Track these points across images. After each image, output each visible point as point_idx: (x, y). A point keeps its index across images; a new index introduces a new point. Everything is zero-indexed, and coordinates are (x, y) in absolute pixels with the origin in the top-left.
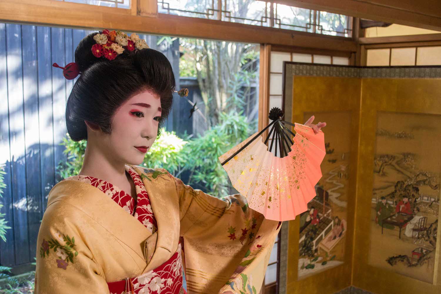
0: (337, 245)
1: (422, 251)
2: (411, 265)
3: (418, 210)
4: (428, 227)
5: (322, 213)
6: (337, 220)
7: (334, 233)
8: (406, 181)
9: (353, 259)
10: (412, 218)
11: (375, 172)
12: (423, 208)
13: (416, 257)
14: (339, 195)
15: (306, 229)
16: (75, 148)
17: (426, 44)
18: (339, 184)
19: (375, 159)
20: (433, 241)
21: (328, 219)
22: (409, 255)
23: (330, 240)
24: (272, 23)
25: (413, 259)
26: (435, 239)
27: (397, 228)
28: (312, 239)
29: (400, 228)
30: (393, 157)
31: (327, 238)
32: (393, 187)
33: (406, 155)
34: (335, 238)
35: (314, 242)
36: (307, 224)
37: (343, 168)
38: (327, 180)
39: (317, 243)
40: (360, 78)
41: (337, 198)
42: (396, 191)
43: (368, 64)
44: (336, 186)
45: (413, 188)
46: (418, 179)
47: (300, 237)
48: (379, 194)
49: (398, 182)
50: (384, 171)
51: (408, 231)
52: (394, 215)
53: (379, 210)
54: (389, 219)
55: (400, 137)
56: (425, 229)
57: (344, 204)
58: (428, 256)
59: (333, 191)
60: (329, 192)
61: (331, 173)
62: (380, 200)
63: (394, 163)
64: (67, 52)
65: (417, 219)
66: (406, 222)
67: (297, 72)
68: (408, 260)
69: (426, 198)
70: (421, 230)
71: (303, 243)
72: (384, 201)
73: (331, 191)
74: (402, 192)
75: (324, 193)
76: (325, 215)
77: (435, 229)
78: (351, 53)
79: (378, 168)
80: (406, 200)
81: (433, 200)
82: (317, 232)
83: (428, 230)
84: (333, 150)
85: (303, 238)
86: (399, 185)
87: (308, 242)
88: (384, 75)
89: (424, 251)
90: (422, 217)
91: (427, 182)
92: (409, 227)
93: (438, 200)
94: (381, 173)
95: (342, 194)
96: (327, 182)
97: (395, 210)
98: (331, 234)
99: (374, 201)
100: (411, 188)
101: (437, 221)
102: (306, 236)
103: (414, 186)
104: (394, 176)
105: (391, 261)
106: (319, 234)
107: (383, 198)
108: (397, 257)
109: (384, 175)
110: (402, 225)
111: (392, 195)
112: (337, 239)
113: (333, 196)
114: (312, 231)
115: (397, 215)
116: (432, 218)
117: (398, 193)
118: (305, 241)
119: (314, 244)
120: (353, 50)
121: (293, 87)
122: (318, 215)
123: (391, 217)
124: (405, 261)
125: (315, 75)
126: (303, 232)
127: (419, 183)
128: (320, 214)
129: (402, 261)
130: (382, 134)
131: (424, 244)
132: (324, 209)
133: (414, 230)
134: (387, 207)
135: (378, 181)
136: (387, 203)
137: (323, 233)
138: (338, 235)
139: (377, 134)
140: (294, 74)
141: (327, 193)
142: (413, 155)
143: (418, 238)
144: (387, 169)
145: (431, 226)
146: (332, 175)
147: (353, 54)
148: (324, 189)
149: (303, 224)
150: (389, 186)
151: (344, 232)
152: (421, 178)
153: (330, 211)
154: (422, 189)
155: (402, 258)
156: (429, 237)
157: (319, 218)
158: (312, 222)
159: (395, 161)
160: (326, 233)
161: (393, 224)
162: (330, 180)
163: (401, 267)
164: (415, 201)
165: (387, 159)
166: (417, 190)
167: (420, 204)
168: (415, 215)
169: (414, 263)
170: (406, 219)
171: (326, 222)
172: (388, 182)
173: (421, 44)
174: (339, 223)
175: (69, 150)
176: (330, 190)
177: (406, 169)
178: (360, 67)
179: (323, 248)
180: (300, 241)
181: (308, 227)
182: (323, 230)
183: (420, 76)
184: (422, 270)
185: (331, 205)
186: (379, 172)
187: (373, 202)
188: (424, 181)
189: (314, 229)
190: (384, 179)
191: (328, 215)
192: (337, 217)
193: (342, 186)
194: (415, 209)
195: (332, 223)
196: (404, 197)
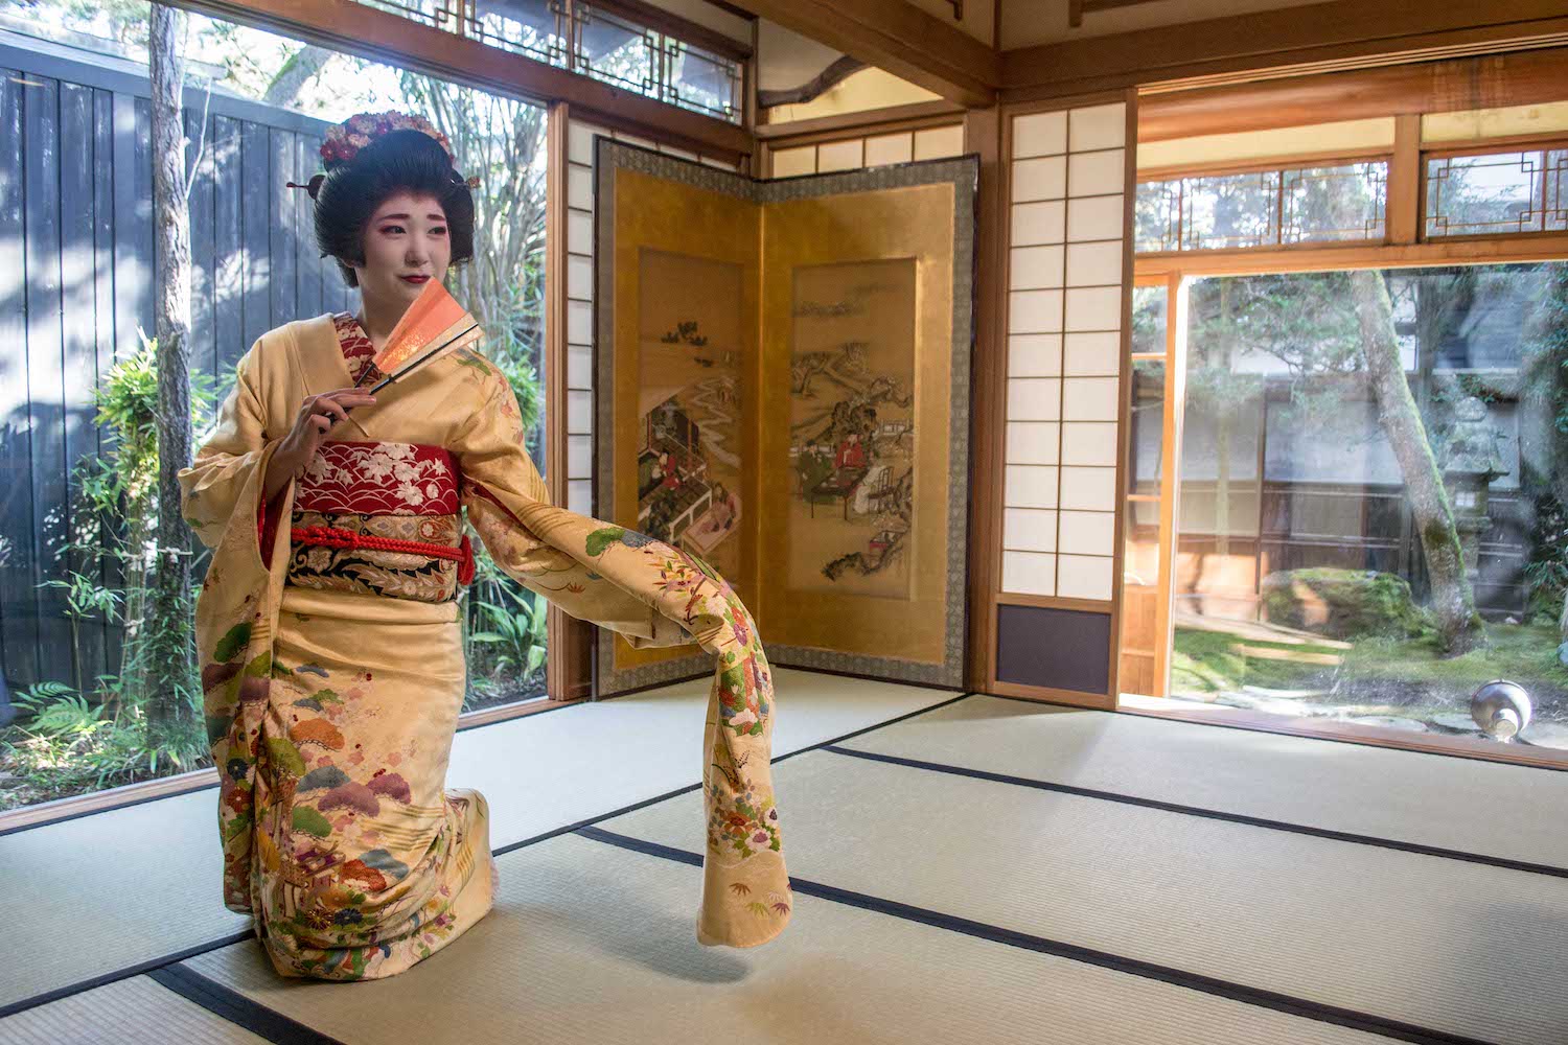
0: (722, 544)
1: (887, 535)
2: (868, 571)
3: (877, 455)
4: (895, 485)
5: (685, 467)
6: (719, 491)
7: (713, 516)
8: (851, 400)
9: (759, 585)
10: (865, 473)
11: (793, 391)
12: (884, 448)
13: (877, 551)
14: (719, 437)
15: (652, 494)
16: (123, 408)
17: (880, 129)
18: (722, 415)
19: (793, 364)
20: (907, 511)
21: (698, 484)
22: (864, 550)
23: (705, 529)
24: (572, 64)
25: (871, 556)
26: (909, 506)
27: (839, 500)
28: (667, 519)
29: (846, 498)
30: (825, 356)
31: (699, 524)
32: (829, 418)
33: (849, 348)
34: (716, 528)
35: (672, 525)
36: (654, 483)
37: (729, 383)
38: (695, 400)
39: (679, 529)
40: (758, 203)
41: (718, 443)
42: (834, 424)
43: (777, 175)
44: (715, 417)
45: (866, 411)
46: (874, 393)
47: (641, 509)
48: (804, 435)
49: (838, 405)
50: (812, 386)
51: (860, 503)
52: (832, 475)
53: (803, 471)
54: (824, 484)
55: (837, 313)
56: (891, 490)
57: (734, 460)
58: (899, 544)
59: (708, 426)
60: (700, 425)
61: (701, 386)
62: (806, 449)
63: (828, 367)
64: (99, 195)
65: (875, 473)
66: (854, 485)
67: (623, 160)
68: (862, 561)
69: (888, 428)
70: (884, 494)
71: (648, 523)
72: (813, 450)
73: (706, 426)
74: (846, 425)
75: (690, 426)
76: (693, 474)
77: (909, 487)
78: (741, 155)
79: (798, 383)
80: (853, 438)
81: (901, 428)
82: (678, 507)
83: (895, 491)
84: (705, 339)
85: (647, 512)
86: (840, 412)
87: (657, 523)
88: (802, 192)
89: (891, 535)
90: (883, 467)
91: (889, 396)
92: (862, 492)
93: (912, 427)
94: (805, 392)
95: (729, 438)
96: (694, 405)
97: (833, 464)
98: (706, 518)
99: (794, 452)
100: (861, 414)
101: (910, 471)
102: (653, 509)
103: (869, 407)
104: (829, 395)
105: (831, 570)
106: (681, 513)
107: (810, 443)
108: (842, 560)
109: (811, 395)
110: (848, 491)
111: (828, 434)
112: (722, 531)
113: (710, 438)
114: (665, 500)
115: (837, 473)
116: (900, 467)
117: (839, 427)
118: (652, 520)
119: (672, 531)
120: (745, 151)
121: (615, 191)
122: (677, 471)
123: (827, 479)
124: (857, 564)
125: (660, 175)
126: (646, 498)
127: (874, 399)
128: (680, 468)
129: (853, 565)
130: (804, 312)
131: (890, 522)
132: (690, 460)
133: (871, 497)
134: (820, 460)
135: (801, 410)
136: (819, 452)
137: (690, 511)
138: (722, 525)
139: (795, 314)
140: (616, 163)
141: (695, 428)
142: (864, 345)
143: (880, 512)
144: (816, 383)
145: (901, 482)
146: (703, 391)
147: (744, 159)
148: (689, 416)
149: (646, 482)
150: (823, 416)
151: (735, 520)
152: (879, 388)
153: (703, 467)
154: (881, 410)
155: (850, 559)
156: (898, 506)
157: (680, 477)
158: (666, 481)
159: (829, 364)
160: (698, 513)
161: (832, 492)
162: (701, 400)
163: (851, 579)
164: (871, 437)
165: (815, 363)
166: (872, 414)
167: (878, 441)
168: (871, 465)
169: (874, 565)
170: (854, 477)
171: (695, 489)
172: (817, 409)
173: (872, 130)
174: (724, 498)
175: (108, 413)
176: (704, 423)
177: (851, 375)
178: (759, 181)
179: (690, 543)
180: (641, 517)
181: (656, 490)
182: (690, 504)
183: (869, 189)
184: (889, 576)
185: (706, 455)
186: (801, 391)
187: (792, 455)
188: (884, 395)
189: (670, 498)
190: (813, 403)
191: (700, 475)
192: (719, 484)
193: (729, 420)
194: (872, 454)
195: (709, 494)
196: (850, 432)
